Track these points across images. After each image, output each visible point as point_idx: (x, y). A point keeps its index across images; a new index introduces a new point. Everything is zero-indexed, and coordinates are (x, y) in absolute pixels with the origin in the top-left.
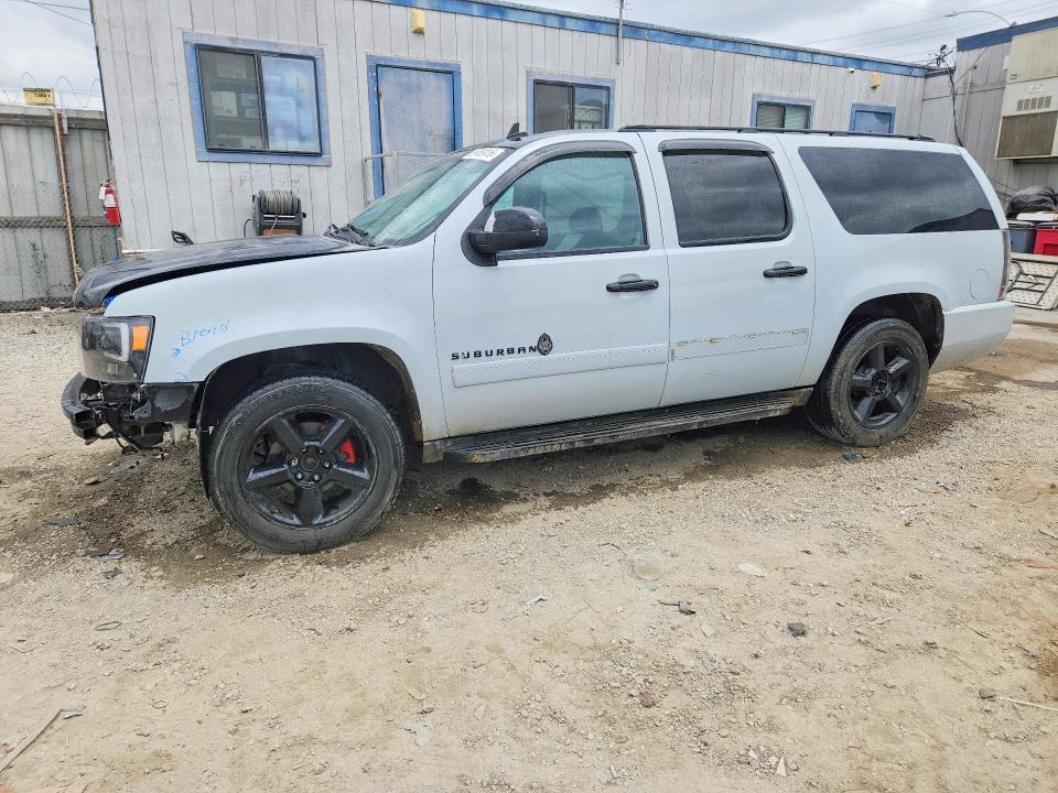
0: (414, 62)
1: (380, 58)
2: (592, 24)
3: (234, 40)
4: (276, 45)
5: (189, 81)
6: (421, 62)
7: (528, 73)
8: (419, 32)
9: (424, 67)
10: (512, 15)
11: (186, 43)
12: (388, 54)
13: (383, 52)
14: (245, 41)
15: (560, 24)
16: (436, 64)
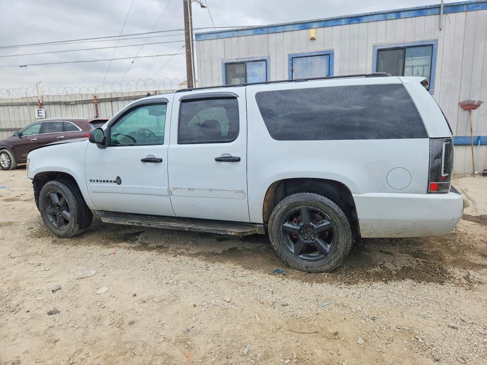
0: (310, 53)
1: (293, 55)
2: (420, 11)
3: (237, 59)
4: (252, 58)
5: (223, 76)
6: (313, 53)
7: (374, 46)
8: (313, 39)
9: (315, 54)
10: (365, 19)
11: (222, 63)
12: (297, 52)
13: (296, 51)
14: (241, 58)
15: (397, 16)
16: (321, 52)
